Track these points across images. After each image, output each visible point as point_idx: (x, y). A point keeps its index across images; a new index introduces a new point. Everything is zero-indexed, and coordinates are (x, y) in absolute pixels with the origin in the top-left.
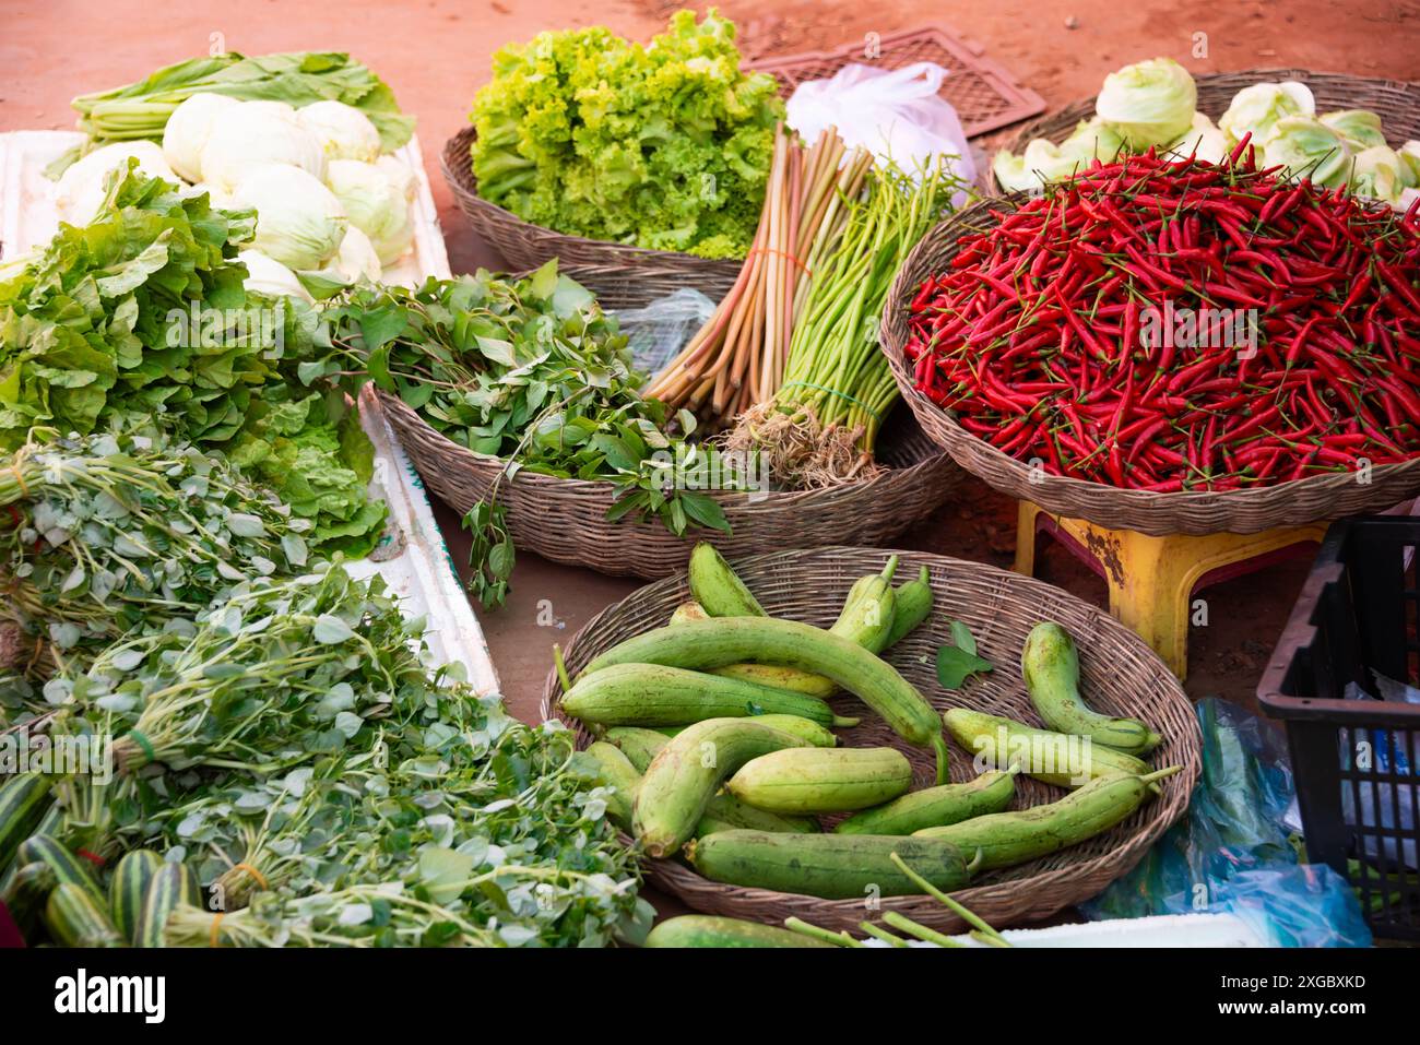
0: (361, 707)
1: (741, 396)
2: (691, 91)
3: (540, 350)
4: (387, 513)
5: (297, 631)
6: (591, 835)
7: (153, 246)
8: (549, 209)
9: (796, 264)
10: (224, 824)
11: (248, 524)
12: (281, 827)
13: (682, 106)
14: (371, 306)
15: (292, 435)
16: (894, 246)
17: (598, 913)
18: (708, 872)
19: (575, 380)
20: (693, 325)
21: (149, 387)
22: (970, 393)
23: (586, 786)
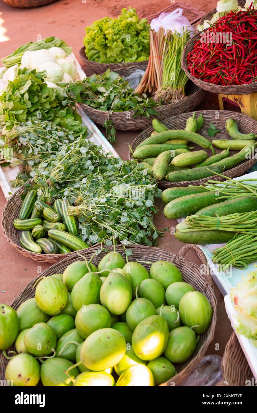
0: (93, 164)
1: (155, 88)
2: (129, 26)
3: (110, 87)
4: (87, 129)
5: (77, 151)
6: (145, 178)
7: (28, 81)
8: (104, 60)
9: (160, 58)
10: (72, 191)
11: (61, 134)
12: (84, 189)
13: (128, 30)
14: (74, 86)
15: (64, 117)
16: (180, 49)
17: (151, 191)
18: (171, 180)
19: (120, 91)
20: (141, 77)
21: (34, 111)
22: (203, 73)
23: (142, 169)
